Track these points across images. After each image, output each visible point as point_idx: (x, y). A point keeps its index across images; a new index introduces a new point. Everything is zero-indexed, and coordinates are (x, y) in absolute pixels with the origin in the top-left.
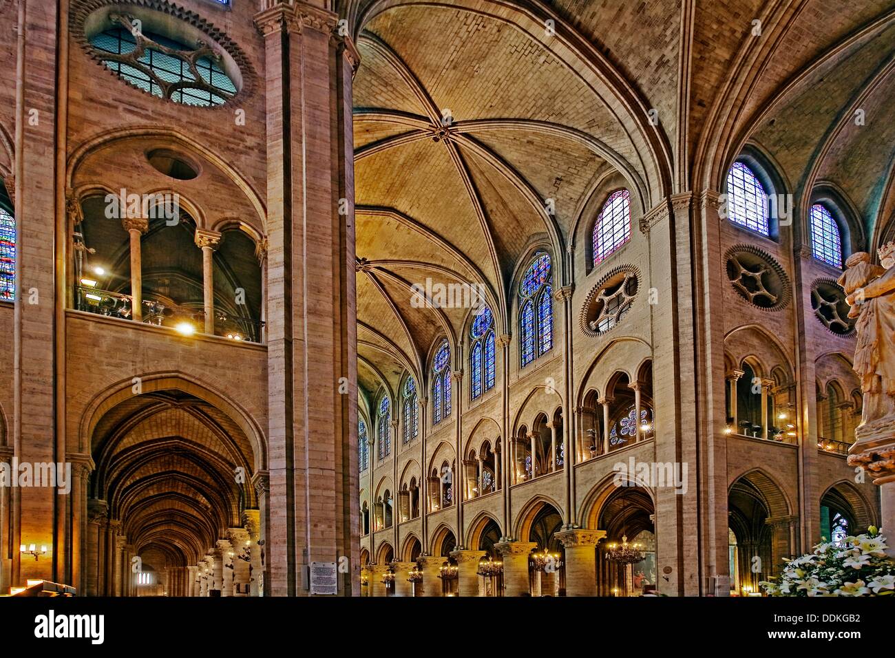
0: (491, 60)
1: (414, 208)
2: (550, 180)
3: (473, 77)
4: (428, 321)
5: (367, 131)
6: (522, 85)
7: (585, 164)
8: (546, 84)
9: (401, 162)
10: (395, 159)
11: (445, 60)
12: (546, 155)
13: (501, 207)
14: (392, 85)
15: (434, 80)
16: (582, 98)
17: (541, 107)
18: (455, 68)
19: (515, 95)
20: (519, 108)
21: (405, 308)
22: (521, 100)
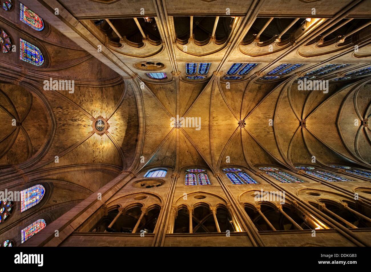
0: (156, 124)
1: (206, 119)
2: (173, 93)
3: (162, 125)
4: (260, 89)
5: (185, 142)
6: (156, 115)
7: (164, 88)
8: (152, 111)
9: (192, 130)
10: (192, 131)
11: (159, 133)
12: (169, 98)
13: (191, 98)
14: (171, 141)
15: (165, 133)
16: (148, 103)
17: (158, 108)
18: (161, 130)
19: (160, 115)
20: (162, 112)
21: (257, 101)
22: (160, 113)
